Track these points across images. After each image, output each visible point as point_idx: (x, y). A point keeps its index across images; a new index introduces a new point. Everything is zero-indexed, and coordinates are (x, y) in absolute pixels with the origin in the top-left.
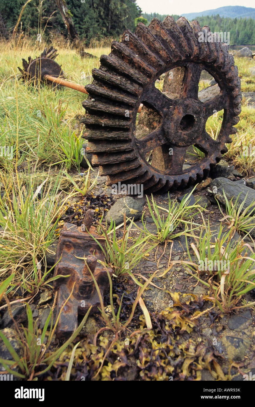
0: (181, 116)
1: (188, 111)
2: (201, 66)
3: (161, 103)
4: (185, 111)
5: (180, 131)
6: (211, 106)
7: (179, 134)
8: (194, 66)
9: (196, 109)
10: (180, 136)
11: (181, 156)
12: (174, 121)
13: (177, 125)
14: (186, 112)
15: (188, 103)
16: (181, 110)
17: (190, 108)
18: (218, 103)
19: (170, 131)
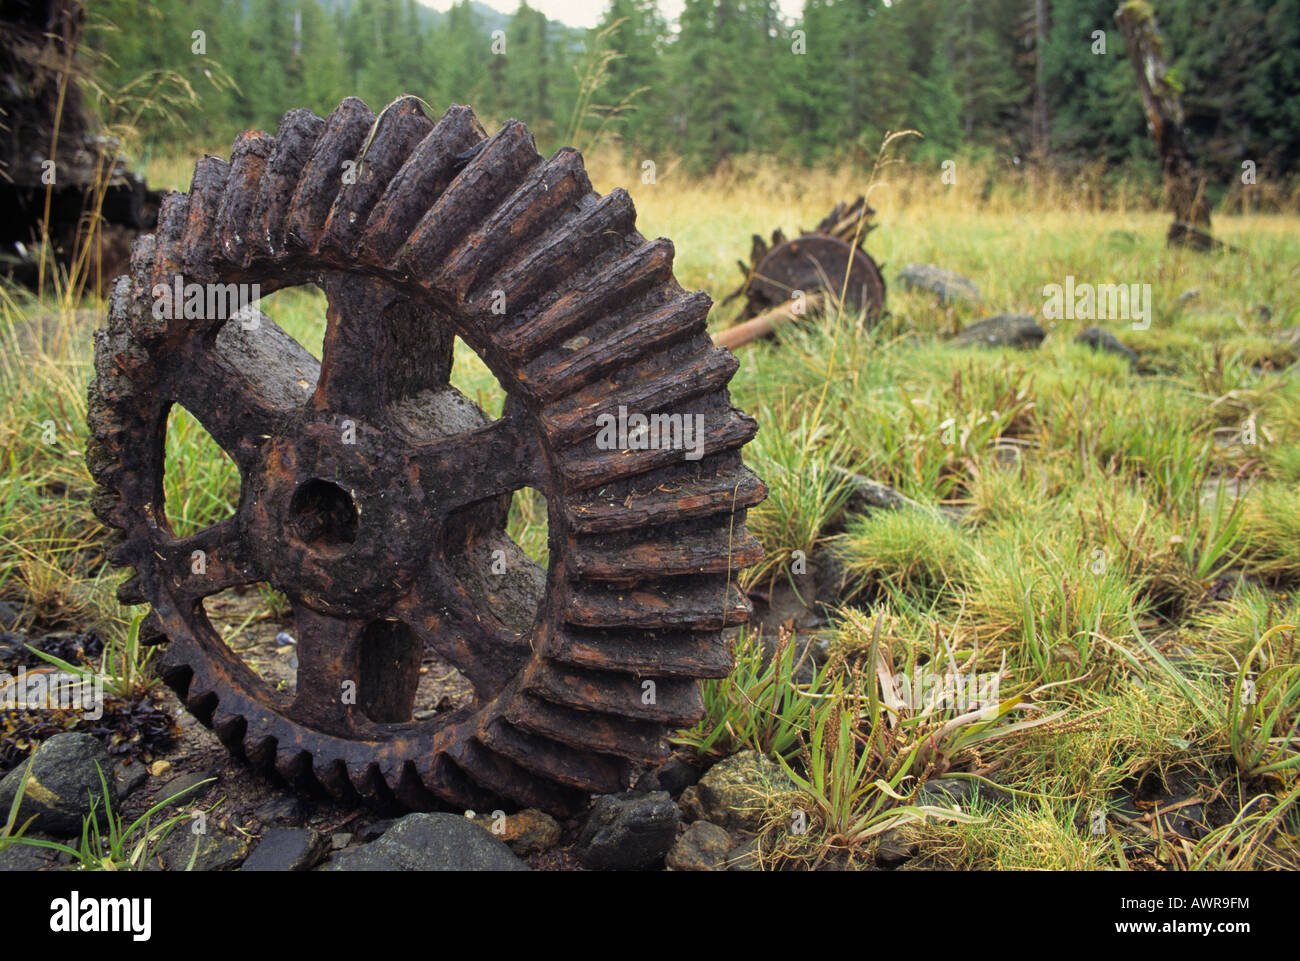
0: (294, 480)
1: (320, 465)
2: (379, 287)
3: (228, 417)
4: (306, 464)
5: (296, 544)
6: (446, 463)
7: (292, 554)
8: (345, 282)
9: (356, 464)
10: (297, 565)
11: (336, 656)
12: (268, 496)
13: (279, 512)
14: (313, 469)
15: (316, 432)
16: (293, 459)
17: (326, 454)
18: (483, 456)
19: (254, 531)
